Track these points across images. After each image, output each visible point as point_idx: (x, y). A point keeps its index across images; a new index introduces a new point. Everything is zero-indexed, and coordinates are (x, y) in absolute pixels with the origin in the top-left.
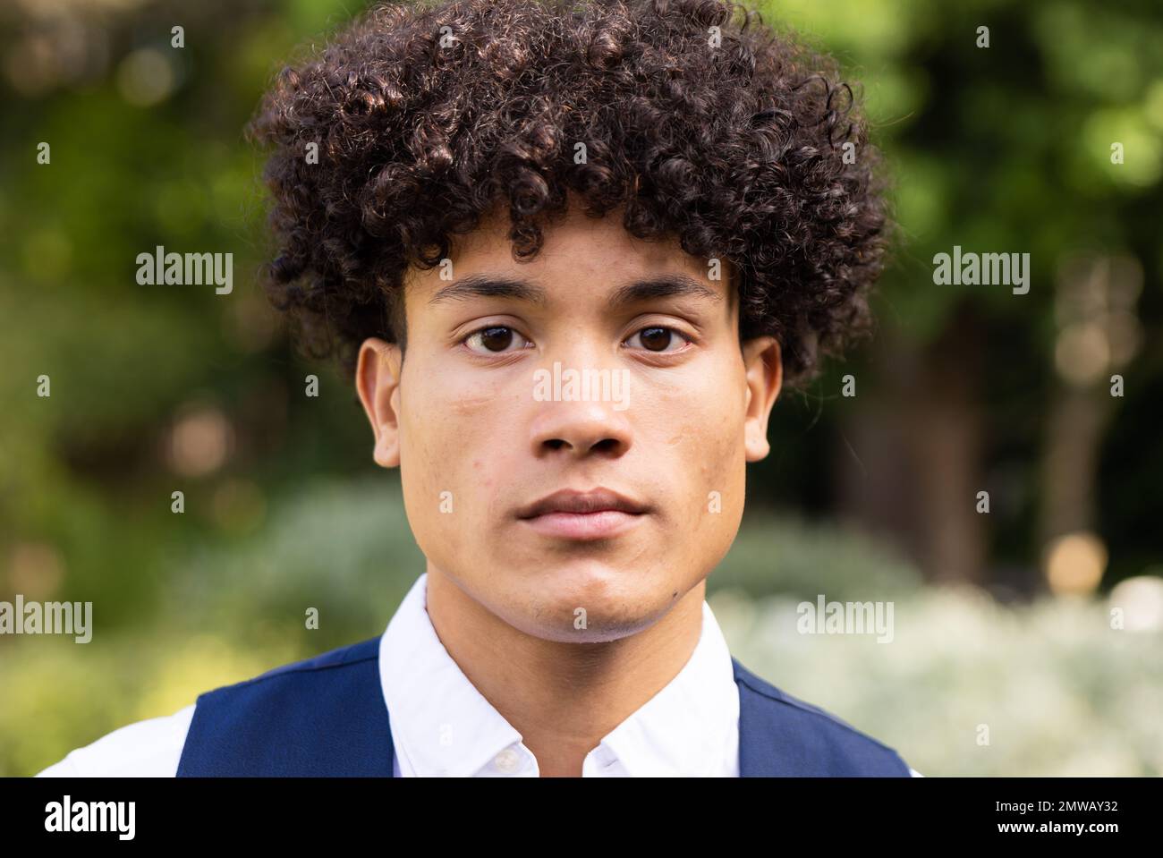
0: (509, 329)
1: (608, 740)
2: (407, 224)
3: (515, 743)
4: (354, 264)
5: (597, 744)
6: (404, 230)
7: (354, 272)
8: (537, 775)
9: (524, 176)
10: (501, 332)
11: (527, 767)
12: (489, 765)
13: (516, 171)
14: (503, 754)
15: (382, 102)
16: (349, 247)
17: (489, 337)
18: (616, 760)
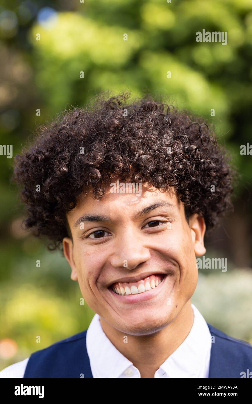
0: (103, 231)
1: (162, 367)
2: (58, 195)
3: (131, 366)
4: (48, 214)
5: (159, 368)
6: (58, 198)
7: (47, 217)
8: (140, 377)
9: (91, 170)
10: (101, 232)
11: (136, 374)
12: (123, 374)
13: (89, 169)
14: (127, 369)
15: (43, 157)
16: (45, 209)
17: (96, 234)
18: (165, 373)
